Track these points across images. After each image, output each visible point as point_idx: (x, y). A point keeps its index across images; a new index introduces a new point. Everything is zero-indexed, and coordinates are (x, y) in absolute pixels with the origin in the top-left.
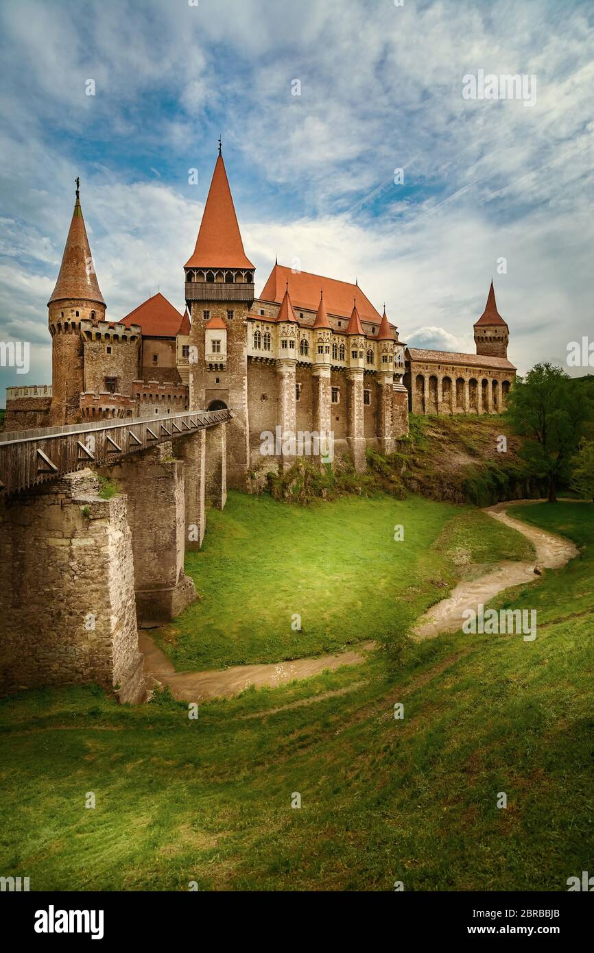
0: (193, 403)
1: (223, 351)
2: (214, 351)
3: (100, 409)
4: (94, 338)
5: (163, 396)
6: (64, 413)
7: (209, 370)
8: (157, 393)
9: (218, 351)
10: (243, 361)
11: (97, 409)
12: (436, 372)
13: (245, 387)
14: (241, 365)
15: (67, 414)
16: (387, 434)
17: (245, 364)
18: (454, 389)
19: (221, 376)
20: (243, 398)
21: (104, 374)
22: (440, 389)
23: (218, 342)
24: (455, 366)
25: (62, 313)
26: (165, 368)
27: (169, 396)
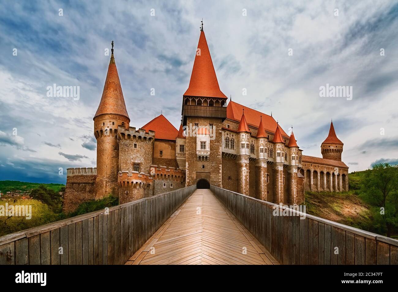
0: (188, 181)
1: (208, 148)
2: (202, 148)
3: (132, 182)
4: (126, 137)
5: (169, 175)
6: (105, 185)
7: (198, 160)
8: (165, 173)
9: (205, 148)
10: (220, 155)
11: (130, 182)
12: (310, 168)
13: (221, 171)
14: (218, 158)
15: (106, 185)
16: (295, 202)
17: (220, 157)
18: (319, 178)
19: (206, 164)
20: (220, 178)
21: (132, 161)
22: (312, 177)
23: (205, 143)
24: (319, 165)
25: (104, 123)
26: (168, 159)
27: (172, 176)
